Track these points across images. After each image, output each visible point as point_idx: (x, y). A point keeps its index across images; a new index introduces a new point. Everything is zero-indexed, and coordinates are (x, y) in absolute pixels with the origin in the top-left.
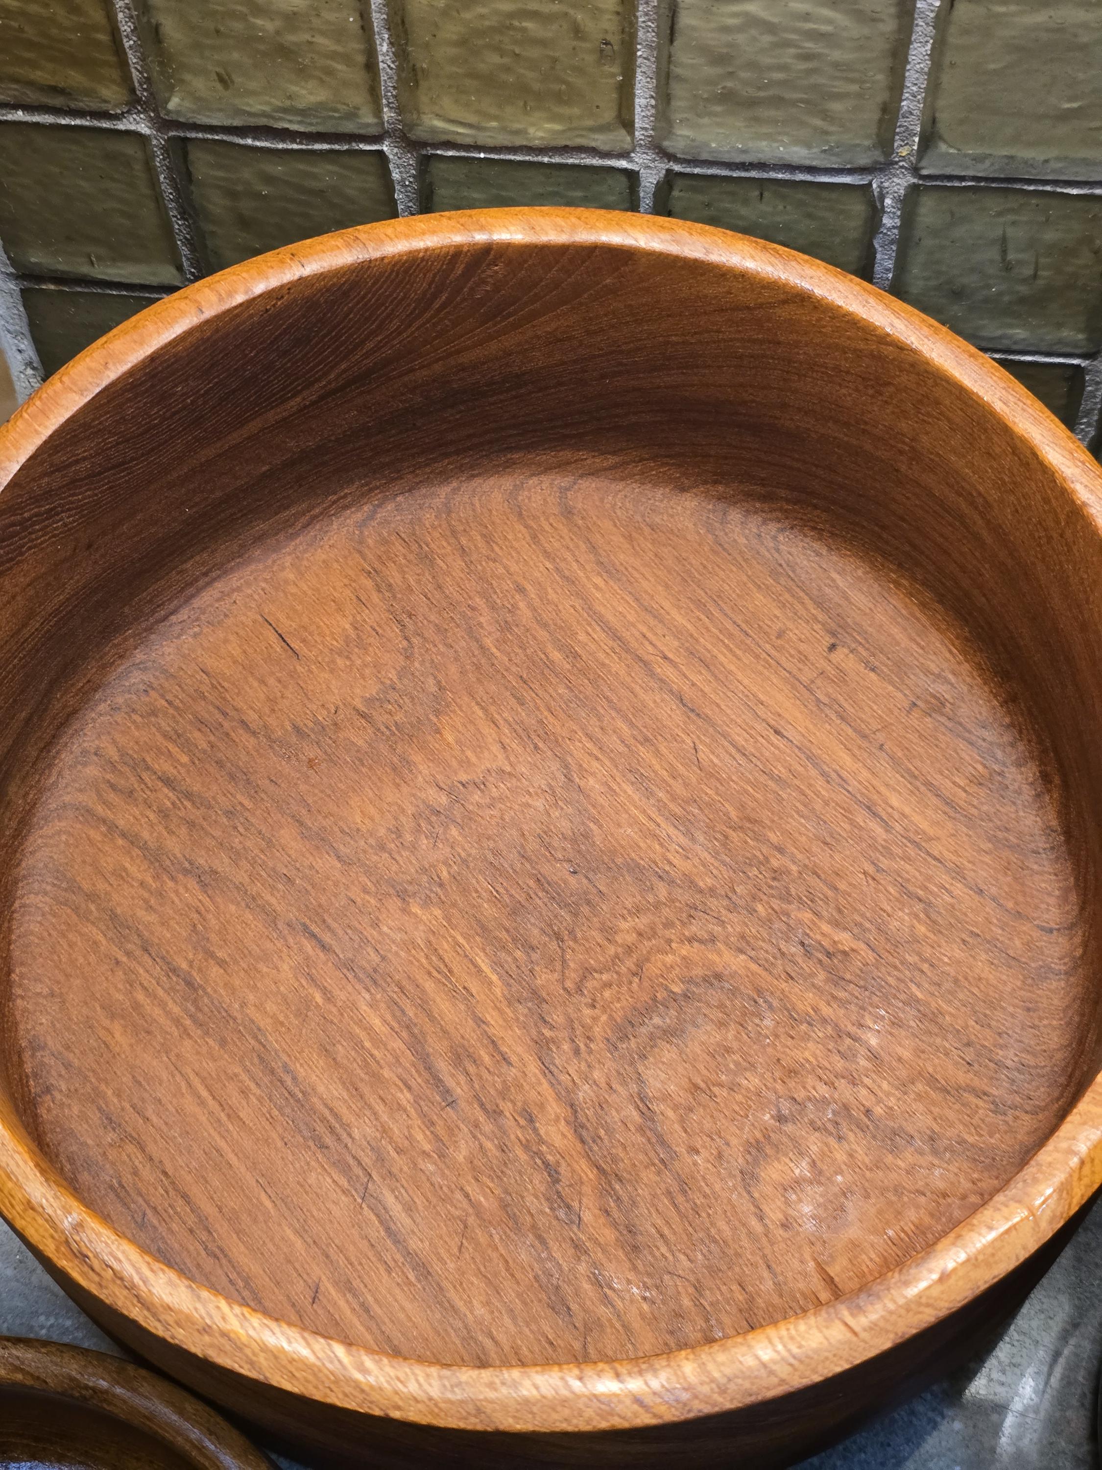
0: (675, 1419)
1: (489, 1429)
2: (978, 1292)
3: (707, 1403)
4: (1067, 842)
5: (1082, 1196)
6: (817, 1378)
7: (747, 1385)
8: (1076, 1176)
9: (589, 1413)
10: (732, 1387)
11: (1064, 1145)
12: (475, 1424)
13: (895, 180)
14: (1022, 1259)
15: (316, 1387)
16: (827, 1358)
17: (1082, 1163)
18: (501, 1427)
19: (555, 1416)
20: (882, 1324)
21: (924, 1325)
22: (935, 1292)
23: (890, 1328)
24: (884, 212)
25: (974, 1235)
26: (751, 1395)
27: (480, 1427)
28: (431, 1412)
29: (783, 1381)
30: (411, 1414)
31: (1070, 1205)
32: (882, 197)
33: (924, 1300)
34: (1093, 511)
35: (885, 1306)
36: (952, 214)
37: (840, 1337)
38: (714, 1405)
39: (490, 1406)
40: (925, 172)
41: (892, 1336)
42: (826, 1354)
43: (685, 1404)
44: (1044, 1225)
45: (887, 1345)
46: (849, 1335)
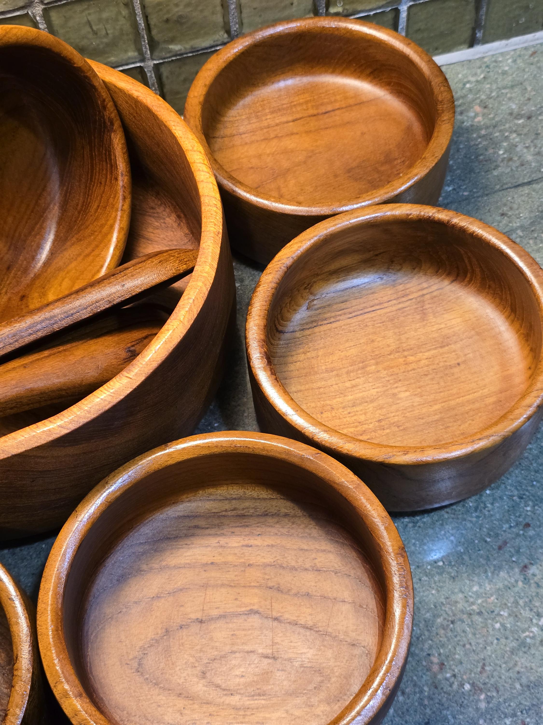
0: (76, 427)
2: (170, 351)
4: (193, 236)
6: (122, 397)
7: (97, 407)
8: (193, 305)
9: (44, 436)
10: (92, 410)
11: (186, 297)
13: (37, 8)
14: (182, 337)
17: (194, 300)
18: (13, 454)
19: (32, 442)
20: (139, 372)
21: (154, 368)
22: (155, 356)
23: (142, 372)
24: (38, 23)
25: (164, 335)
27: (6, 457)
29: (110, 402)
32: (35, 17)
33: (151, 360)
34: (140, 98)
36: (65, 17)
37: (126, 381)
38: (88, 418)
39: (7, 448)
40: (46, 2)
41: (144, 375)
43: (77, 422)
44: (186, 323)
45: (143, 378)
46: (129, 379)
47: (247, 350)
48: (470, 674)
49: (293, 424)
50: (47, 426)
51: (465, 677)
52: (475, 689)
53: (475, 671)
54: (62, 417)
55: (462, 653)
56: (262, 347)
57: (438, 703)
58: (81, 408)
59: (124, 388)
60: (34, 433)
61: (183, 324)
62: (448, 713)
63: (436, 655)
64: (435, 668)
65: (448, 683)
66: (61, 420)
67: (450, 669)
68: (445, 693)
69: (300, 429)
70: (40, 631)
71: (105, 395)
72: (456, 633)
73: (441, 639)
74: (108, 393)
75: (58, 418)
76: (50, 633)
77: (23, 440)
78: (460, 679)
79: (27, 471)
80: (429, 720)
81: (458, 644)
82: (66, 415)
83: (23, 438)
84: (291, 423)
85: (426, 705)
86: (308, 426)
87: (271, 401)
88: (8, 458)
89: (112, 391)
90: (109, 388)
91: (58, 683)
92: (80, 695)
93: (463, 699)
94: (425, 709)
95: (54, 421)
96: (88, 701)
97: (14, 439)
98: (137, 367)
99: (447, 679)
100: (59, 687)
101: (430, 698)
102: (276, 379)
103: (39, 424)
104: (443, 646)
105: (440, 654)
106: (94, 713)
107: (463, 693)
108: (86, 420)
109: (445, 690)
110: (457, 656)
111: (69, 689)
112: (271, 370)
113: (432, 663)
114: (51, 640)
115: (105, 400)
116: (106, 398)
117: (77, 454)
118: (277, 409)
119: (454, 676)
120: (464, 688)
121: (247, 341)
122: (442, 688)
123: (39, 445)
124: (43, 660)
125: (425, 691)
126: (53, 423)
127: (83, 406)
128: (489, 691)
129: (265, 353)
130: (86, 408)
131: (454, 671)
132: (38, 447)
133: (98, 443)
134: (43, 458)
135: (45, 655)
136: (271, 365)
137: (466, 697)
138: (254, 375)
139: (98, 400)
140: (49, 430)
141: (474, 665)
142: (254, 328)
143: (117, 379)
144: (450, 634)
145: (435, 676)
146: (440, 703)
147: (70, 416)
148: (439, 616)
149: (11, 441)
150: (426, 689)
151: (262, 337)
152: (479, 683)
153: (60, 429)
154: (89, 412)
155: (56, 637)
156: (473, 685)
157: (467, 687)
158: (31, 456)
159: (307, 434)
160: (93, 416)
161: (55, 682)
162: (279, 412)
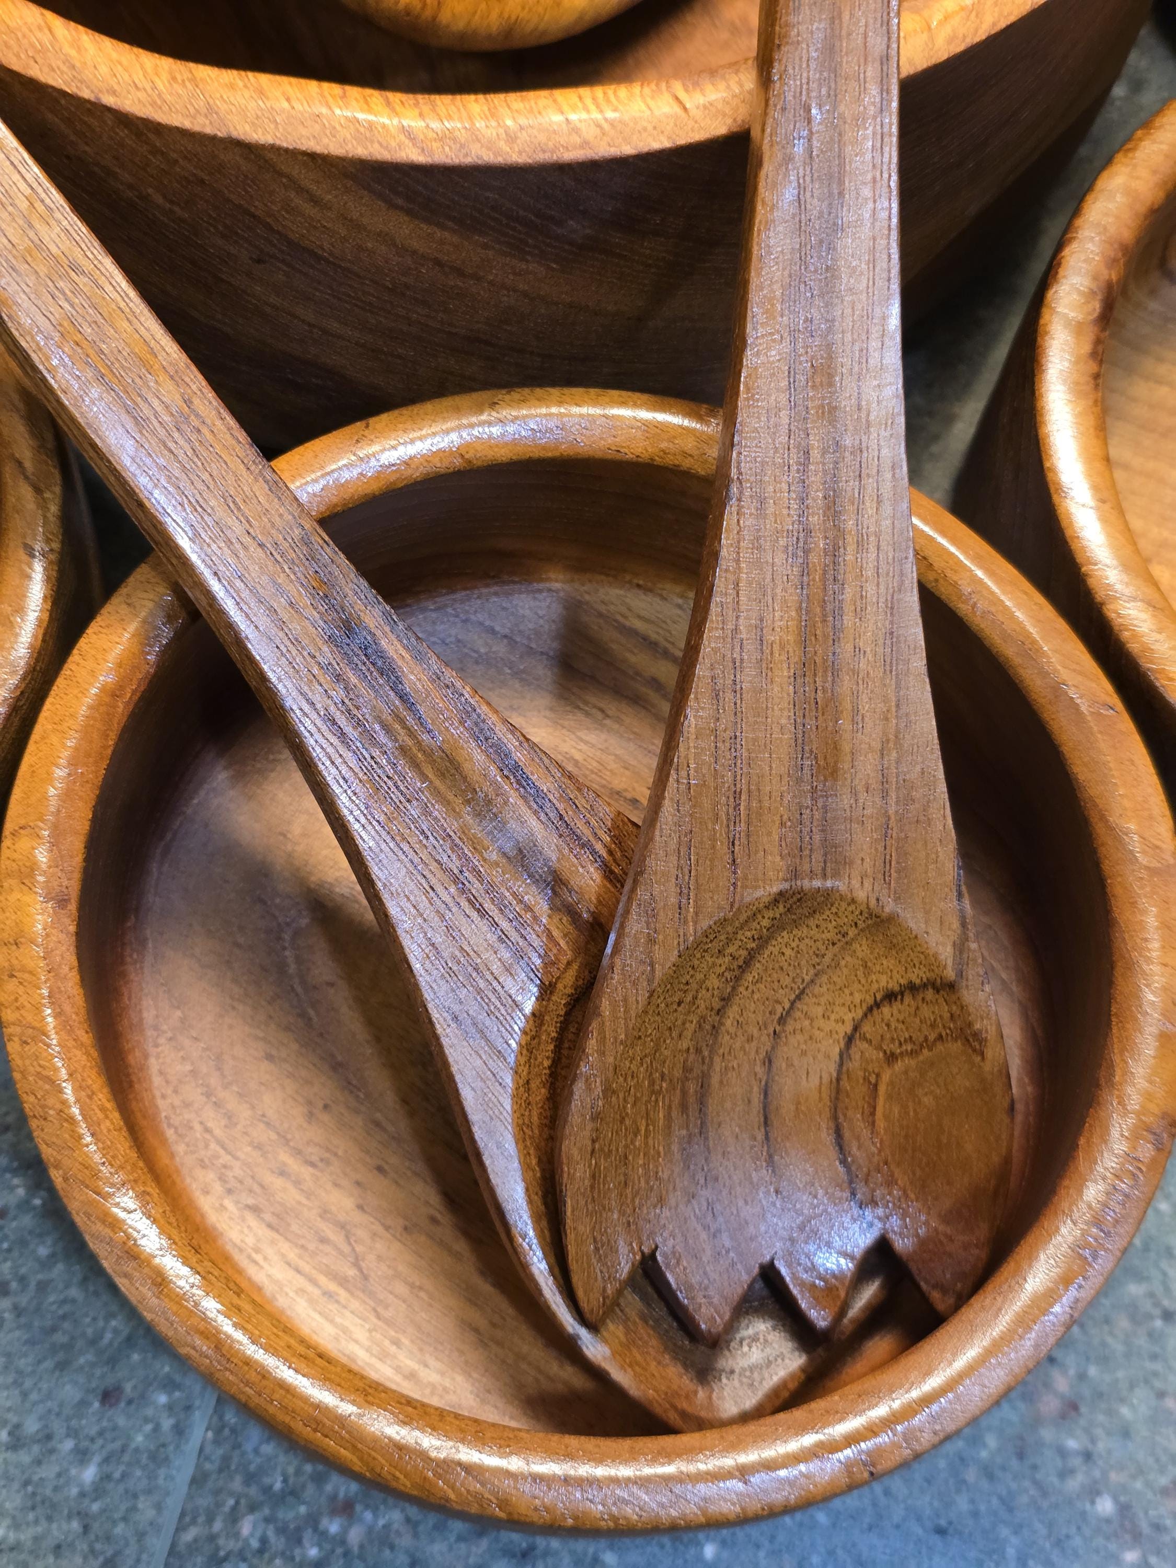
0: (448, 161)
1: (220, 134)
3: (489, 149)
5: (994, 24)
7: (542, 138)
10: (524, 136)
12: (204, 126)
15: (18, 56)
16: (645, 129)
18: (235, 134)
19: (304, 132)
20: (720, 105)
23: (728, 110)
26: (544, 151)
28: (153, 104)
29: (585, 144)
30: (127, 102)
31: (976, 31)
35: (728, 87)
37: (667, 110)
42: (645, 124)
43: (462, 146)
44: (940, 41)
46: (677, 109)
47: (1060, 246)
48: (1134, 1477)
49: (1068, 533)
50: (370, 110)
51: (1113, 1476)
52: (1122, 1526)
53: (1151, 1477)
54: (426, 109)
55: (1143, 1409)
56: (1112, 262)
57: (1001, 1498)
58: (493, 114)
59: (650, 127)
60: (324, 110)
61: (932, 39)
62: (1014, 1540)
63: (1072, 1372)
64: (1050, 1405)
65: (1059, 1463)
66: (421, 115)
67: (1087, 1431)
68: (1035, 1482)
69: (1079, 559)
70: (73, 667)
71: (584, 116)
72: (1157, 1349)
73: (1109, 1340)
74: (596, 115)
75: (417, 105)
76: (94, 691)
77: (283, 110)
78: (1097, 1474)
79: (254, 216)
80: (950, 1523)
81: (1146, 1381)
82: (442, 111)
83: (286, 105)
84: (1064, 524)
85: (964, 1482)
86: (1108, 561)
87: (1042, 431)
88: (213, 139)
89: (610, 115)
90: (608, 101)
91: (28, 830)
92: (62, 902)
93: (1073, 1530)
94: (958, 1491)
95: (398, 108)
96: (72, 928)
97: (261, 93)
98: (722, 85)
99: (1062, 1452)
100: (24, 843)
101: (988, 1473)
102: (1096, 377)
103: (354, 92)
104: (1104, 1360)
105: (1082, 1377)
106: (65, 969)
107: (1083, 1514)
108: (487, 157)
109: (1038, 1476)
110: (1125, 1411)
111: (44, 867)
112: (1098, 342)
113: (1047, 1385)
114: (83, 710)
115: (576, 130)
116: (582, 126)
117: (414, 252)
118: (1047, 464)
119: (1088, 1456)
120: (1093, 1502)
121: (1078, 222)
122: (1034, 1467)
123: (318, 149)
124: (31, 747)
125: (985, 1445)
126: (393, 110)
127: (503, 111)
128: (1158, 1553)
129: (1109, 286)
130: (509, 122)
131: (1093, 1441)
132: (312, 157)
133: (490, 253)
134: (315, 201)
135: (43, 738)
136: (1103, 330)
137: (1087, 1532)
138: (1041, 329)
139: (557, 118)
140: (371, 126)
141: (1157, 1460)
142: (1119, 198)
143: (647, 90)
144: (1142, 1341)
145: (1036, 1422)
146: (1008, 1503)
147: (450, 118)
148: (1140, 1277)
149: (247, 94)
150: (992, 1441)
151: (1128, 235)
152: (1141, 1515)
153: (402, 137)
154: (511, 138)
155: (103, 709)
156: (1124, 1509)
157: (1105, 1506)
158: (281, 174)
159: (1092, 582)
160: (515, 155)
161: (23, 822)
162: (1050, 476)
